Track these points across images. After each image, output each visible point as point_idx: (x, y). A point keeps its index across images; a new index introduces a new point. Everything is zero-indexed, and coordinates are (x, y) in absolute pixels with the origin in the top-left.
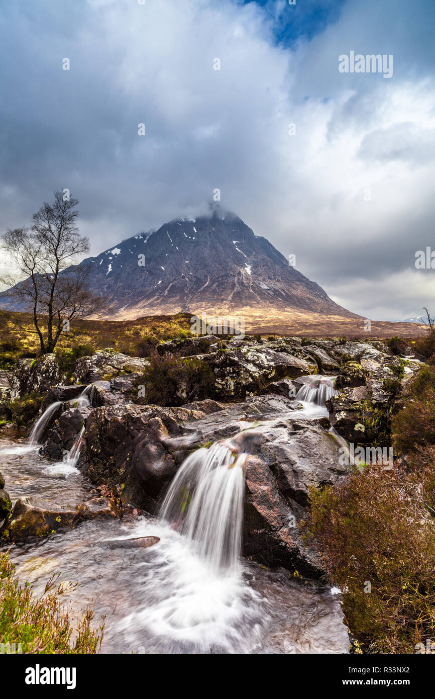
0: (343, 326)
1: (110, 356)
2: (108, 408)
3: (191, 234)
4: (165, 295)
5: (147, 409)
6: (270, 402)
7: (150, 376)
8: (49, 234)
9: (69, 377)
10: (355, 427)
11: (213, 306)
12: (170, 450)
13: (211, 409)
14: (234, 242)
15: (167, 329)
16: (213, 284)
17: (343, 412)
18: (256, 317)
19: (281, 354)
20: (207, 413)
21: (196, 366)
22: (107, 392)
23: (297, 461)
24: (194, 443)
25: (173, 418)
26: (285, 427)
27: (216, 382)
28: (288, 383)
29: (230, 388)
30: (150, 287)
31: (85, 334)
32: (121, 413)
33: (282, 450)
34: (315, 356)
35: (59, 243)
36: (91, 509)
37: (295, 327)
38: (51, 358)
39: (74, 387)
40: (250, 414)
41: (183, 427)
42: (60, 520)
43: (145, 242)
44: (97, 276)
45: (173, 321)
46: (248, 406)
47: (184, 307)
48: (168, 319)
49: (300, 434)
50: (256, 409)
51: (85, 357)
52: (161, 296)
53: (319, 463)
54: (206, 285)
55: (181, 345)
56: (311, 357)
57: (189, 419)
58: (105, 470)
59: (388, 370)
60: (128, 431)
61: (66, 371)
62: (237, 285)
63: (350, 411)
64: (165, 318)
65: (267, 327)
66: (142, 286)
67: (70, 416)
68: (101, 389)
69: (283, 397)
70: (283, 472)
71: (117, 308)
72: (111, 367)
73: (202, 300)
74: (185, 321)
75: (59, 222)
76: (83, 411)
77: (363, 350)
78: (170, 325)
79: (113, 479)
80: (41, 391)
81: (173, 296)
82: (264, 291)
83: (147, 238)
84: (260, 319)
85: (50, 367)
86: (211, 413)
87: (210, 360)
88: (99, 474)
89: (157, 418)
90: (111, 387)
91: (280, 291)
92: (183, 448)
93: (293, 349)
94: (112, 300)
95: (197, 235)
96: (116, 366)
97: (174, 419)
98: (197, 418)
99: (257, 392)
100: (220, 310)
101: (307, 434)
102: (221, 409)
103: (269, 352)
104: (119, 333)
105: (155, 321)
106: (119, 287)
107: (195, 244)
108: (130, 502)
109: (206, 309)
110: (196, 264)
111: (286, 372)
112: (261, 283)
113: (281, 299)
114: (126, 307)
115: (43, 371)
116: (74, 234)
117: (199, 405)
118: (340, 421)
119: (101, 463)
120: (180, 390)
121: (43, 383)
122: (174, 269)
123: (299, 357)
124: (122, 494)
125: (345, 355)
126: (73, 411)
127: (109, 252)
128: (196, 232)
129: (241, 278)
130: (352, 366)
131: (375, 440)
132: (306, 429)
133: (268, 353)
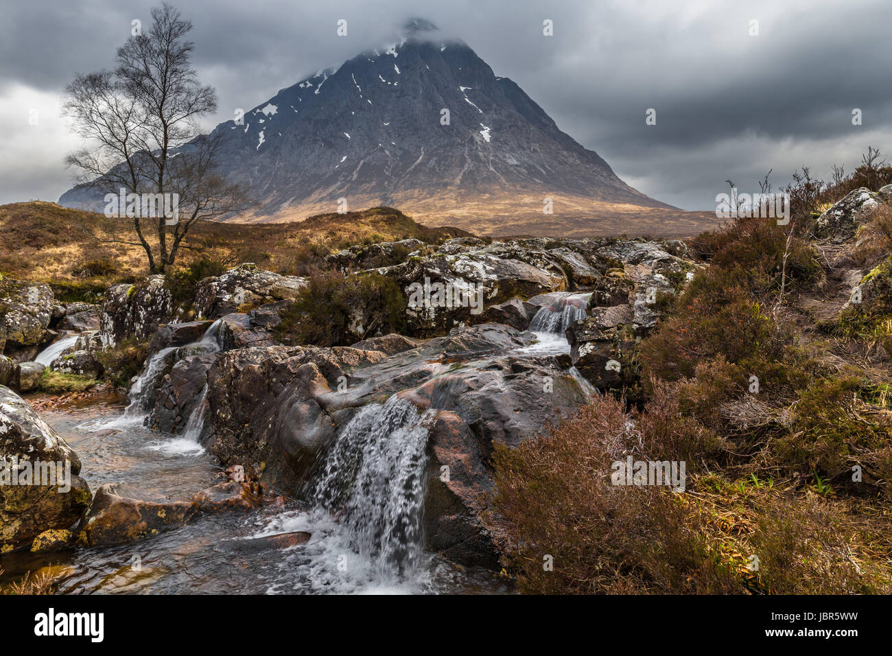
0: (637, 221)
1: (248, 275)
2: (239, 352)
3: (391, 76)
4: (353, 179)
5: (298, 351)
6: (486, 334)
7: (305, 302)
8: (146, 81)
9: (187, 309)
10: (606, 365)
11: (431, 194)
12: (328, 410)
13: (396, 347)
14: (462, 89)
15: (354, 233)
16: (429, 159)
17: (589, 344)
18: (500, 210)
19: (508, 262)
20: (389, 354)
21: (376, 284)
22: (244, 330)
23: (510, 416)
24: (363, 397)
25: (334, 363)
26: (500, 368)
27: (408, 308)
28: (516, 305)
29: (429, 316)
30: (329, 166)
31: (223, 245)
32: (259, 358)
33: (490, 401)
34: (563, 264)
35: (164, 96)
36: (212, 499)
37: (562, 224)
38: (159, 282)
39: (194, 324)
40: (452, 352)
41: (349, 375)
42: (163, 515)
43: (317, 92)
44: (242, 151)
45: (363, 220)
46: (450, 341)
47: (385, 198)
48: (353, 217)
49: (520, 378)
50: (462, 344)
51: (209, 278)
52: (348, 182)
53: (543, 417)
54: (419, 161)
55: (363, 256)
56: (556, 265)
57: (360, 364)
58: (238, 444)
59: (661, 278)
60: (268, 385)
61: (182, 301)
62: (469, 160)
63: (599, 342)
64: (351, 216)
65: (518, 226)
66: (315, 166)
67: (186, 367)
68: (235, 325)
69: (508, 326)
70: (489, 433)
71: (276, 204)
72: (250, 292)
73: (413, 186)
74: (382, 220)
75: (162, 61)
76: (207, 360)
77: (641, 253)
78: (359, 226)
79: (250, 457)
80: (147, 334)
81: (365, 182)
82: (512, 169)
83: (320, 85)
84: (506, 214)
85: (158, 295)
86: (395, 353)
87: (398, 274)
88: (230, 450)
89: (310, 363)
90: (251, 323)
91: (538, 167)
92: (347, 405)
93: (528, 254)
94: (269, 191)
95: (401, 78)
96: (258, 290)
97: (337, 365)
98: (372, 362)
99: (471, 320)
100: (442, 201)
101: (532, 377)
102: (411, 347)
103: (490, 260)
104: (276, 242)
105: (333, 222)
106: (278, 169)
107: (398, 94)
108: (273, 487)
109: (420, 200)
110: (401, 128)
111: (515, 289)
112: (507, 155)
113: (539, 181)
114: (291, 202)
115: (147, 302)
116: (189, 81)
117: (377, 342)
118: (585, 357)
119: (231, 433)
120: (354, 323)
121: (148, 320)
122: (366, 137)
123: (539, 265)
124: (262, 477)
125: (613, 261)
126: (191, 361)
127: (258, 111)
128: (399, 73)
129: (474, 148)
130: (614, 276)
131: (635, 384)
132: (531, 370)
133: (489, 262)
